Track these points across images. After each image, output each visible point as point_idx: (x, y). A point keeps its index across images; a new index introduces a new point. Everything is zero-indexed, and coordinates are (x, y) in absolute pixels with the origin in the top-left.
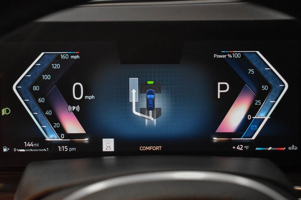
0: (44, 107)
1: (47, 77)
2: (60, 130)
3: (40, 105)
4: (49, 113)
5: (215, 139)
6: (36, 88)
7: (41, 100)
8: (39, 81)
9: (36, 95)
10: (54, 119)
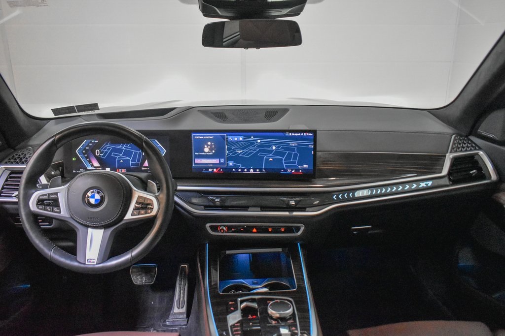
0: (87, 158)
1: (87, 148)
2: (92, 165)
3: (85, 157)
4: (88, 160)
5: (143, 168)
6: (84, 152)
7: (86, 155)
8: (85, 149)
9: (84, 154)
10: (90, 162)
